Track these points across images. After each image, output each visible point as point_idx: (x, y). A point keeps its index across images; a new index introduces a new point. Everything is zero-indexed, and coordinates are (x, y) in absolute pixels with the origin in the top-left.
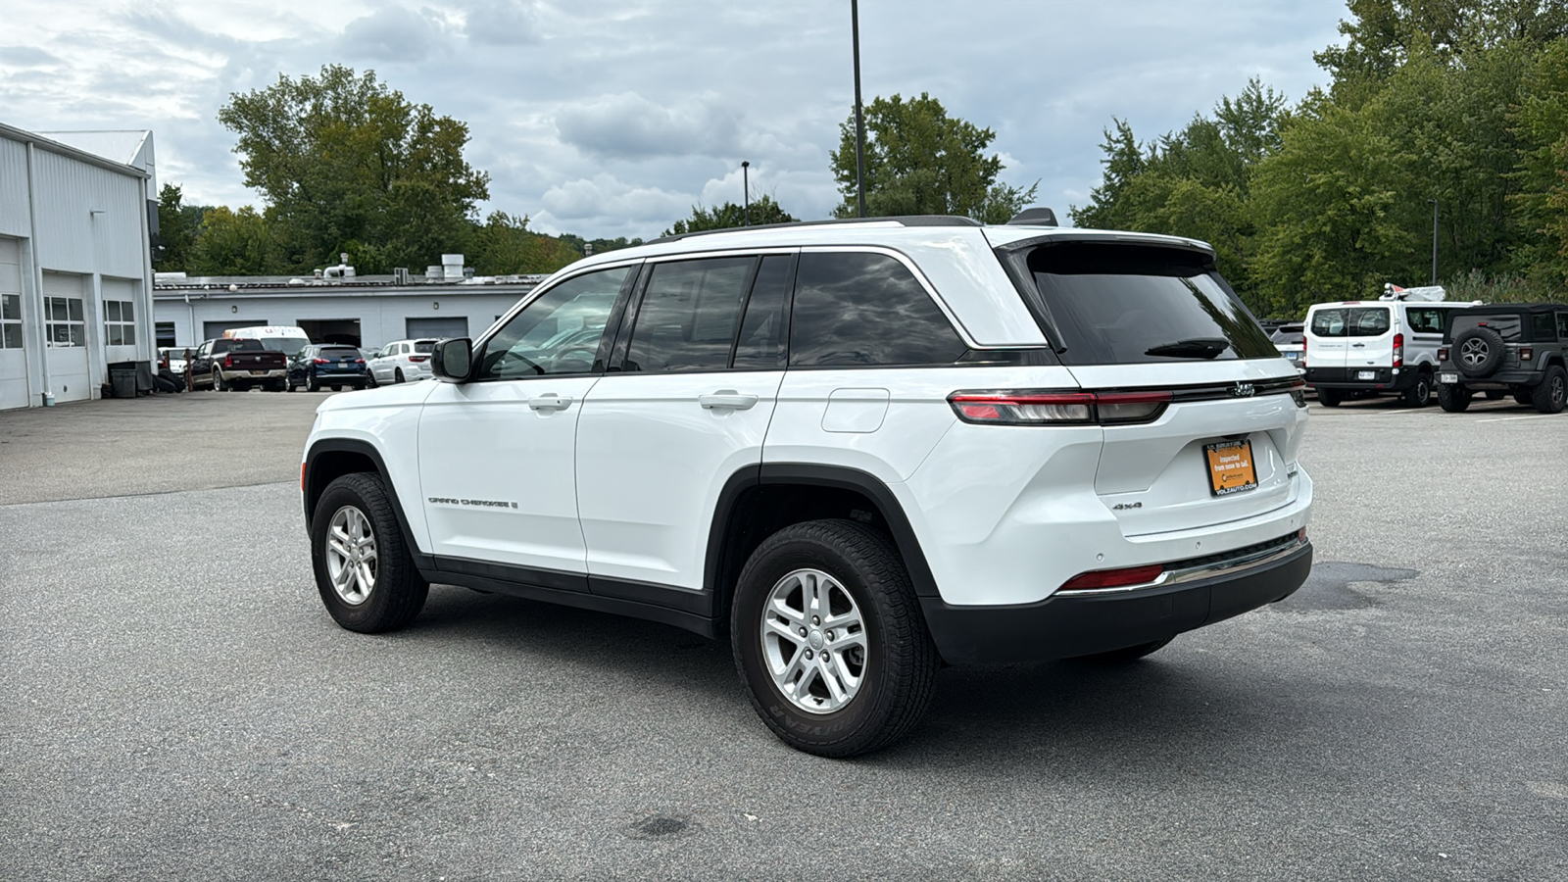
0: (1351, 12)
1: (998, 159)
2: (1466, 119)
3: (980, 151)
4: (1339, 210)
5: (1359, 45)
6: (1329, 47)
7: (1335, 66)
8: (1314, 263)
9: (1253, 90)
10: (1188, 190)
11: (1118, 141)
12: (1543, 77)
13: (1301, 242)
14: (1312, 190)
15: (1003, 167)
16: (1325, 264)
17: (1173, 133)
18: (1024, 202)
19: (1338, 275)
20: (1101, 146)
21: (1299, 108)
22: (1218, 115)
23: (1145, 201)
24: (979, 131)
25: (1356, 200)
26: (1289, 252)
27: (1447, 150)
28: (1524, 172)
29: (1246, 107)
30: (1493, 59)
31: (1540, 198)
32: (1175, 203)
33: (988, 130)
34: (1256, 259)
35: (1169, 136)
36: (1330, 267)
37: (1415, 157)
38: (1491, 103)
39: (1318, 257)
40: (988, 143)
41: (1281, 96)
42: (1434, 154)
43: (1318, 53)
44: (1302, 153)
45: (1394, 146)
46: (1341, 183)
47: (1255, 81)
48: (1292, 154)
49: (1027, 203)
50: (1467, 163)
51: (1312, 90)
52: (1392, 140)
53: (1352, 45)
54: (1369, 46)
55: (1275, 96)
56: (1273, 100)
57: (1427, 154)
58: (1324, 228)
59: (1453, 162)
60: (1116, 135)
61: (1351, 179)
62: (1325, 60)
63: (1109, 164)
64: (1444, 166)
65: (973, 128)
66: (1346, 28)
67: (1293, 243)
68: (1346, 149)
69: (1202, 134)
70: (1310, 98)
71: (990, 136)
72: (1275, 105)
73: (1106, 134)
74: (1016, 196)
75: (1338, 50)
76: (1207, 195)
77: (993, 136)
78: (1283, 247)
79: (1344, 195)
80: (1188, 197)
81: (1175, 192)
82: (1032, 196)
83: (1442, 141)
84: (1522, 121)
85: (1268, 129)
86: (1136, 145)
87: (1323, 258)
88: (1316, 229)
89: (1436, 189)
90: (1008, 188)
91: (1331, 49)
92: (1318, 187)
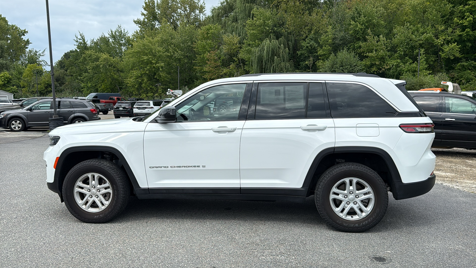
0: (144, 10)
1: (29, 40)
2: (181, 45)
3: (23, 37)
4: (150, 67)
5: (146, 19)
6: (138, 18)
7: (140, 25)
8: (145, 82)
9: (119, 29)
10: (106, 57)
11: (80, 39)
12: (201, 36)
13: (140, 75)
14: (142, 61)
15: (31, 43)
16: (148, 82)
17: (95, 39)
18: (41, 56)
19: (151, 85)
20: (74, 40)
21: (132, 36)
22: (109, 35)
23: (91, 59)
24: (22, 30)
25: (154, 65)
26: (137, 78)
27: (177, 53)
28: (198, 61)
29: (117, 33)
30: (187, 29)
31: (202, 68)
32: (101, 61)
33: (25, 30)
34: (127, 80)
35: (93, 40)
36: (149, 83)
37: (169, 54)
38: (187, 41)
39: (146, 80)
40: (25, 34)
41: (127, 32)
42: (174, 54)
43: (135, 20)
44: (140, 50)
45: (164, 50)
46: (150, 59)
47: (120, 26)
48: (137, 50)
49: (42, 56)
50: (182, 57)
51: (136, 31)
52: (163, 49)
53: (144, 19)
54: (149, 20)
55: (126, 31)
56: (125, 33)
57: (172, 54)
58: (146, 72)
59: (179, 56)
60: (79, 37)
61: (153, 59)
62: (137, 22)
63: (77, 46)
64: (177, 57)
65: (19, 29)
66: (143, 14)
67: (138, 76)
68: (151, 49)
69: (104, 40)
70: (135, 33)
71: (26, 32)
72: (126, 34)
73: (76, 37)
74: (38, 53)
75: (140, 20)
76: (111, 59)
77: (27, 32)
78: (136, 77)
79: (151, 63)
80: (105, 59)
81: (101, 57)
82: (44, 53)
83: (176, 50)
84: (197, 47)
85: (124, 41)
86: (86, 41)
87: (147, 80)
88: (144, 72)
89: (175, 64)
90: (35, 50)
91: (138, 19)
92: (144, 60)
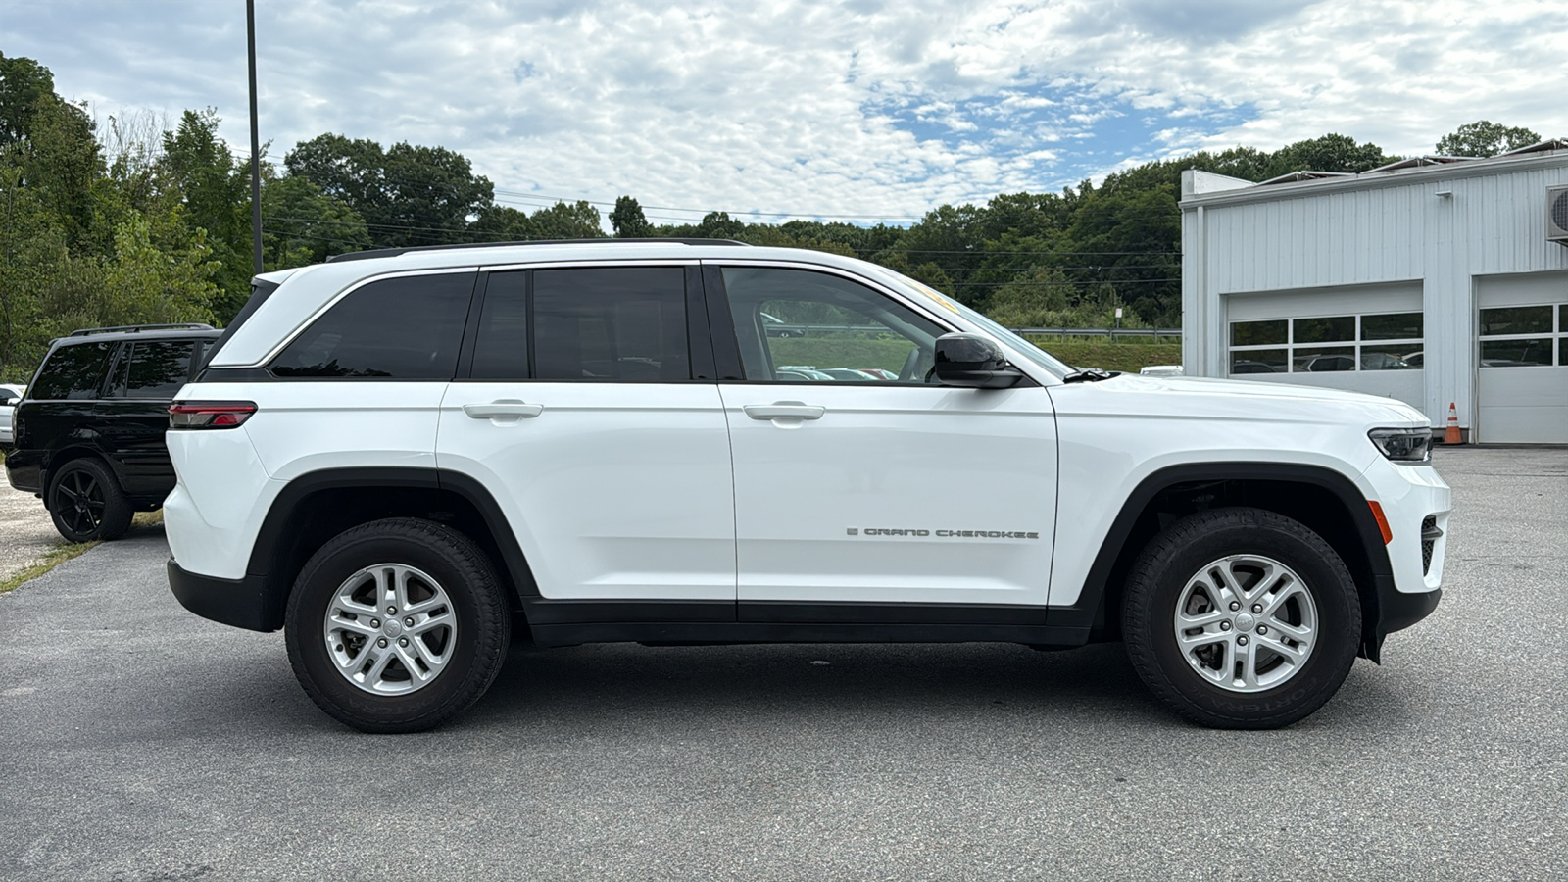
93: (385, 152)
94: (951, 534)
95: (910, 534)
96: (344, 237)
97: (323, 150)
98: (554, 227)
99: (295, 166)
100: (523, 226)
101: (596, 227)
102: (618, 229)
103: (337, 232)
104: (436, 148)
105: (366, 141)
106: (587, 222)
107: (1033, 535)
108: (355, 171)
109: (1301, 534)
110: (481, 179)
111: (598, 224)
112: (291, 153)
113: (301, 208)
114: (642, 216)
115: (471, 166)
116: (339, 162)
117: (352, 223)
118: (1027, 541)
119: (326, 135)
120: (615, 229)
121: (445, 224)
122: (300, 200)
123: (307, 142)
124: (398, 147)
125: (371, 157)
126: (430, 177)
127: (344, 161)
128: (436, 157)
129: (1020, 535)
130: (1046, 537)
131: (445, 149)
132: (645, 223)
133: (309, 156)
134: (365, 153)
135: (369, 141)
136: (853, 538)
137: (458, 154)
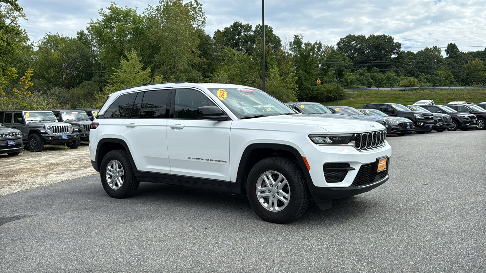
93: (367, 38)
94: (209, 160)
95: (201, 159)
96: (345, 67)
97: (348, 40)
98: (424, 56)
99: (339, 46)
100: (413, 57)
101: (440, 55)
102: (448, 55)
103: (343, 65)
104: (383, 34)
105: (361, 35)
106: (437, 53)
107: (225, 162)
108: (357, 45)
109: (284, 166)
110: (397, 43)
111: (441, 54)
112: (338, 42)
113: (333, 59)
114: (457, 49)
115: (394, 39)
116: (352, 43)
117: (348, 62)
118: (224, 163)
119: (349, 35)
120: (447, 55)
121: (384, 59)
122: (333, 56)
123: (343, 38)
124: (371, 36)
125: (362, 40)
126: (381, 44)
127: (354, 42)
128: (383, 38)
129: (223, 161)
130: (228, 162)
131: (386, 35)
132: (459, 52)
133: (343, 42)
134: (360, 39)
135: (362, 35)
136: (189, 160)
137: (390, 36)
